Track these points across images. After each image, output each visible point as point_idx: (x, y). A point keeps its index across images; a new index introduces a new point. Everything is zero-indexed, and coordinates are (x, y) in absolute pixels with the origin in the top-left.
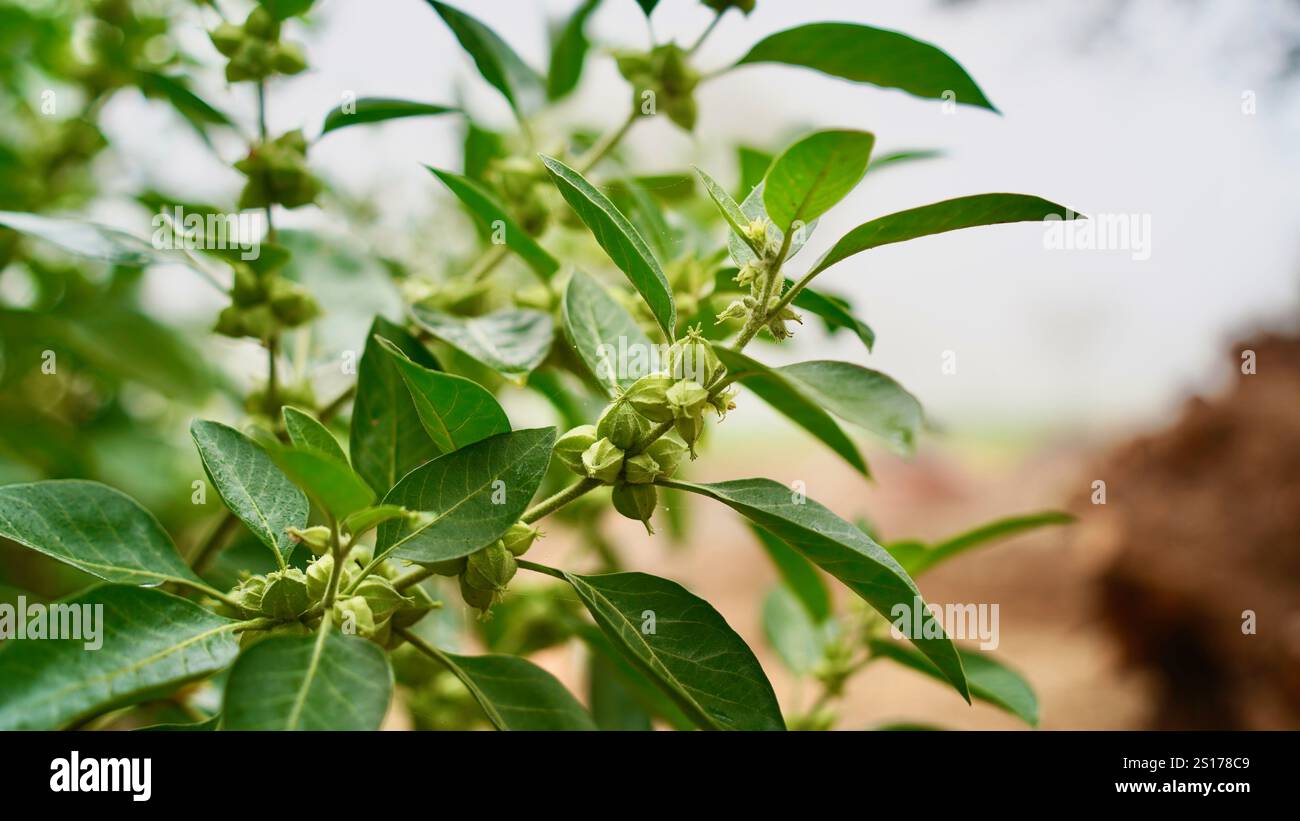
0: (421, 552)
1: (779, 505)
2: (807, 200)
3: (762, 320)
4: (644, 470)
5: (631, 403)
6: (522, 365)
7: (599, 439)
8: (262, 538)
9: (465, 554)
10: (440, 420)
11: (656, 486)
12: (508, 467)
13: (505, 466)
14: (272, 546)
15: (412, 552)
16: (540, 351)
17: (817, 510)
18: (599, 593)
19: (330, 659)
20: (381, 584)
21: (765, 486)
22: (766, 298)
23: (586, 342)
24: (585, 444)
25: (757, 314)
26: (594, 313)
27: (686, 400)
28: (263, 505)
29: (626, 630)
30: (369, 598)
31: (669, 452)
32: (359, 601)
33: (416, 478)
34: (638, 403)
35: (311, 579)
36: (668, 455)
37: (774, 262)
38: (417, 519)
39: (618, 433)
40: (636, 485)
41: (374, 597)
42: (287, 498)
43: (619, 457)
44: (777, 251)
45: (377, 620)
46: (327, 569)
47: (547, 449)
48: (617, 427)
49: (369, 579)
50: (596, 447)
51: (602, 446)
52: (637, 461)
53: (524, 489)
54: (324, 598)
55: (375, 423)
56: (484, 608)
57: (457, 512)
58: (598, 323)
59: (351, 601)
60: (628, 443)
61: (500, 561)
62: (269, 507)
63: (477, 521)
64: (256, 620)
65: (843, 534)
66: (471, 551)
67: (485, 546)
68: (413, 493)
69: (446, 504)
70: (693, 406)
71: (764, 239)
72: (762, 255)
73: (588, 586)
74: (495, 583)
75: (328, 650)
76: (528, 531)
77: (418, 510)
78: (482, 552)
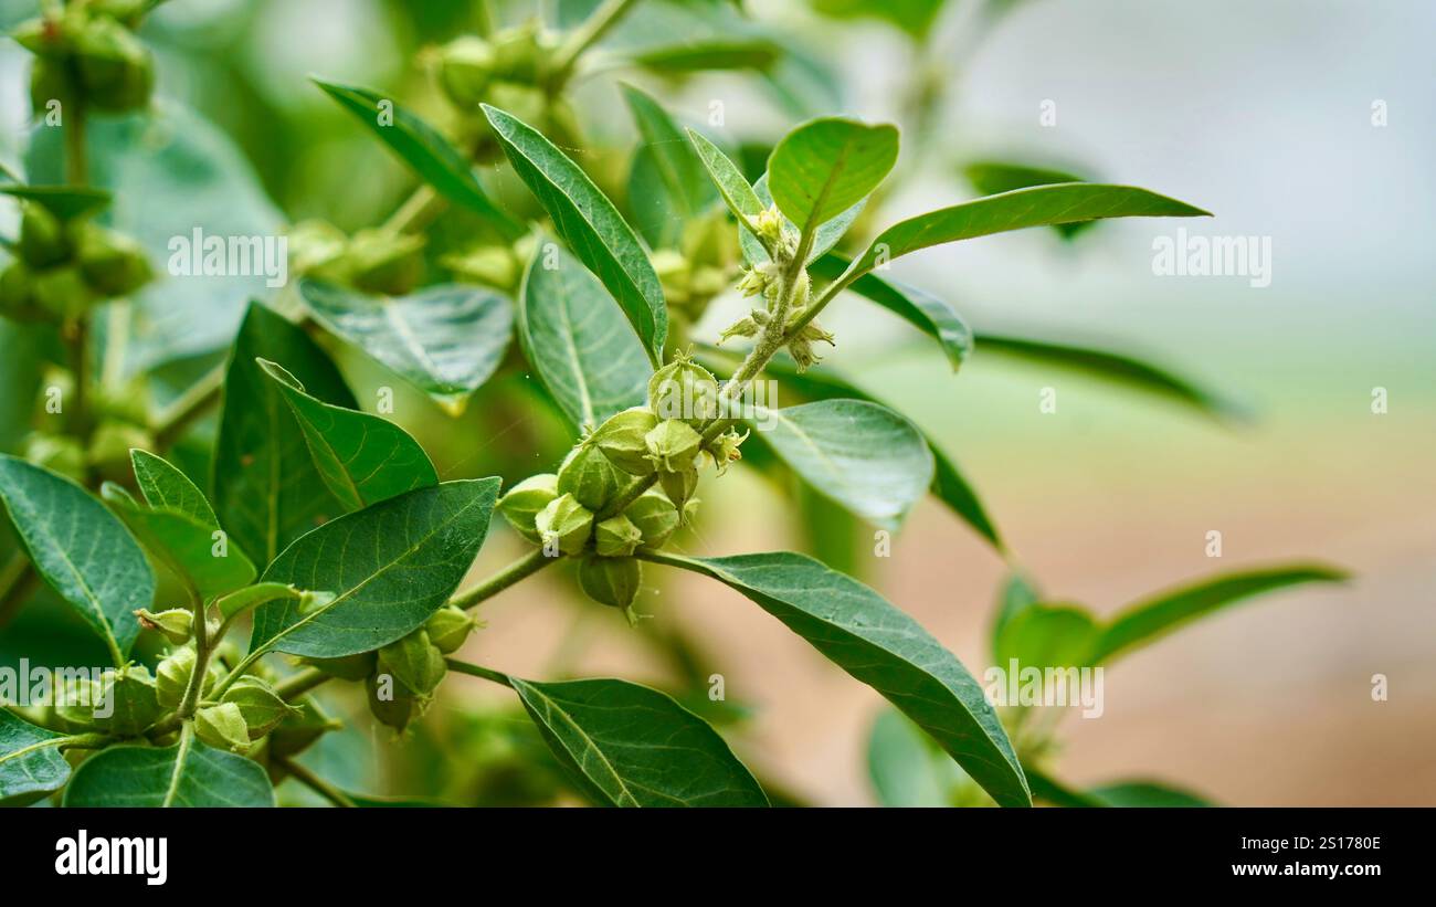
0: (313, 645)
1: (809, 590)
2: (825, 192)
3: (777, 341)
4: (618, 538)
5: (600, 448)
6: (461, 381)
7: (560, 495)
8: (92, 623)
9: (373, 648)
10: (342, 466)
11: (639, 562)
12: (433, 532)
13: (428, 531)
14: (106, 636)
15: (301, 645)
16: (489, 359)
17: (864, 598)
18: (556, 706)
19: (193, 779)
20: (259, 686)
21: (791, 563)
22: (782, 312)
23: (554, 354)
24: (542, 502)
25: (770, 332)
26: (569, 309)
27: (669, 447)
28: (92, 578)
29: (589, 756)
30: (243, 705)
31: (657, 514)
32: (230, 709)
33: (307, 546)
34: (610, 449)
35: (164, 679)
36: (655, 519)
37: (790, 265)
38: (309, 600)
39: (584, 488)
40: (610, 558)
41: (250, 703)
42: (125, 569)
43: (585, 519)
44: (792, 252)
45: (253, 735)
46: (188, 666)
47: (487, 509)
48: (584, 479)
49: (243, 680)
50: (554, 506)
51: (563, 505)
52: (611, 527)
53: (454, 562)
54: (182, 704)
55: (247, 460)
56: (400, 728)
57: (362, 591)
58: (573, 324)
59: (219, 708)
60: (599, 501)
61: (422, 660)
62: (100, 582)
63: (391, 604)
64: (85, 735)
65: (897, 631)
66: (381, 644)
67: (400, 637)
68: (306, 566)
69: (349, 581)
70: (678, 455)
71: (778, 236)
72: (776, 254)
73: (542, 695)
74: (415, 690)
75: (190, 767)
76: (461, 620)
77: (311, 590)
78: (397, 645)
